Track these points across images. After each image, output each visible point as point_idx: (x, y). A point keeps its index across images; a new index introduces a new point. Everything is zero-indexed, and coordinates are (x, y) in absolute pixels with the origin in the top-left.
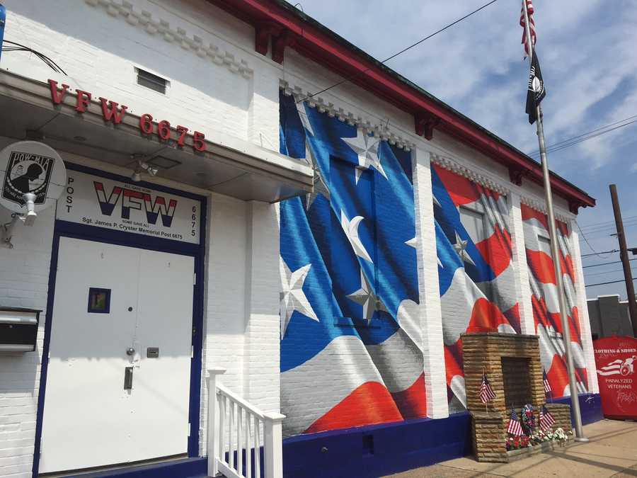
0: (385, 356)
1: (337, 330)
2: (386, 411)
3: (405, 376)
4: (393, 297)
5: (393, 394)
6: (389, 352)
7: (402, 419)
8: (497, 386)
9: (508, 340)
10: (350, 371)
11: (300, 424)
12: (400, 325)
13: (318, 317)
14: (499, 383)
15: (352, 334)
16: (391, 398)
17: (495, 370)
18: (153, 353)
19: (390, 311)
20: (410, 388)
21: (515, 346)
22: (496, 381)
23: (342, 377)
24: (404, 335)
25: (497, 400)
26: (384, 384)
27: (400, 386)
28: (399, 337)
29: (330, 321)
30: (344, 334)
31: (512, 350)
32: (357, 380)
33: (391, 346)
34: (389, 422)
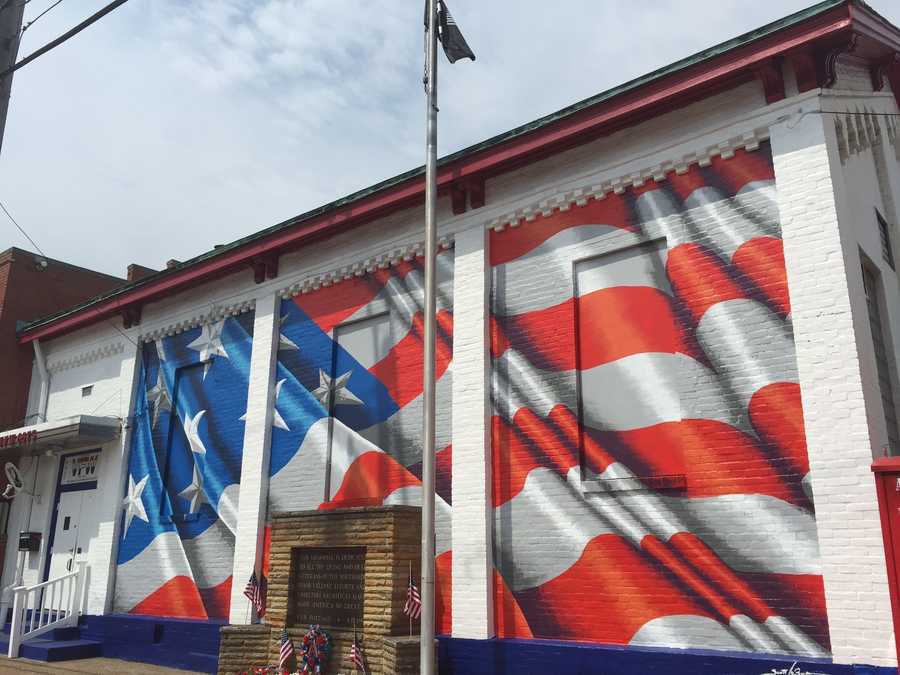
0: (199, 551)
1: (161, 528)
2: (191, 606)
3: (216, 572)
4: (216, 485)
5: (200, 590)
6: (202, 546)
7: (207, 618)
8: (277, 590)
9: (309, 521)
10: (166, 565)
11: (127, 605)
12: (220, 515)
13: (149, 518)
14: (281, 586)
15: (172, 530)
16: (198, 593)
17: (276, 567)
18: (79, 551)
19: (210, 501)
20: (220, 586)
21: (321, 529)
22: (275, 583)
23: (159, 569)
24: (223, 526)
25: (271, 610)
26: (193, 579)
27: (209, 582)
28: (216, 529)
29: (156, 521)
30: (166, 531)
31: (317, 536)
32: (170, 574)
33: (207, 540)
34: (193, 617)
